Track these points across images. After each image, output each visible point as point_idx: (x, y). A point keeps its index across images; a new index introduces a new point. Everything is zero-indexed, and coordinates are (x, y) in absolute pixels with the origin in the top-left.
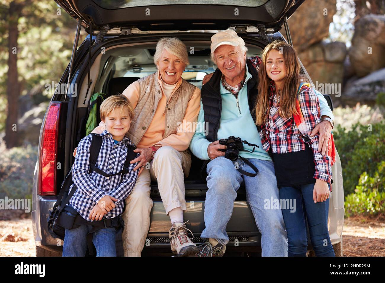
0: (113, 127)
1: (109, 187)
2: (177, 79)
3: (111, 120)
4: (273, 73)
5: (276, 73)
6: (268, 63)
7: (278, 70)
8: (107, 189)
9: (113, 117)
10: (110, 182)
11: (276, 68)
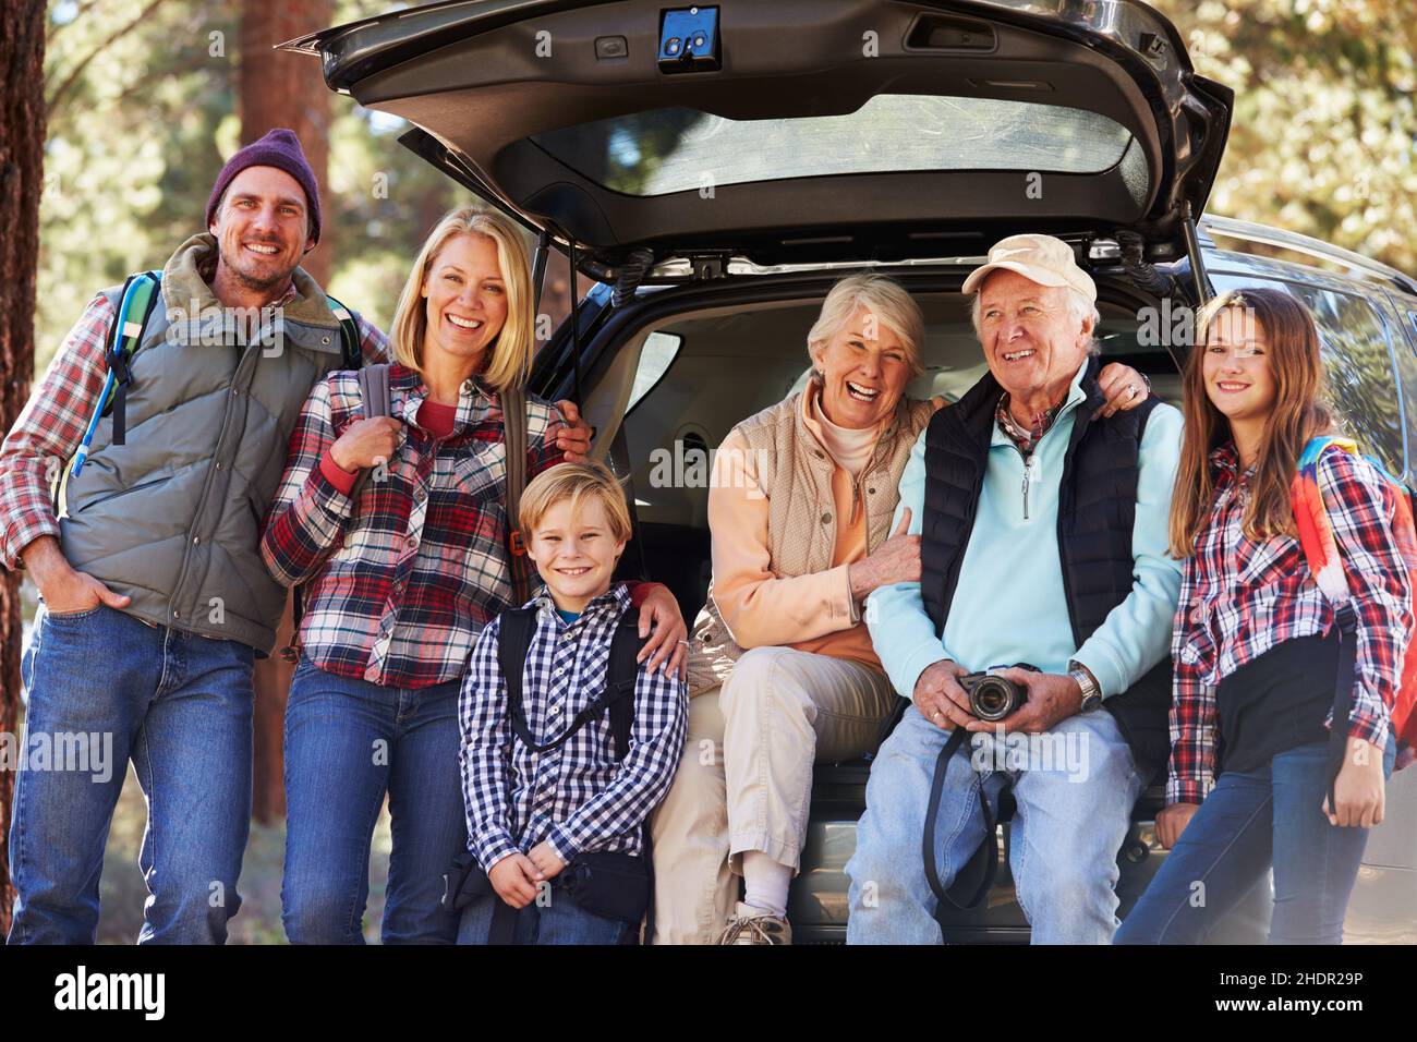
0: (552, 562)
1: (560, 769)
2: (880, 415)
3: (549, 541)
4: (1224, 386)
5: (1233, 387)
6: (1212, 353)
7: (1242, 379)
8: (554, 777)
9: (550, 532)
10: (559, 756)
11: (1234, 373)
